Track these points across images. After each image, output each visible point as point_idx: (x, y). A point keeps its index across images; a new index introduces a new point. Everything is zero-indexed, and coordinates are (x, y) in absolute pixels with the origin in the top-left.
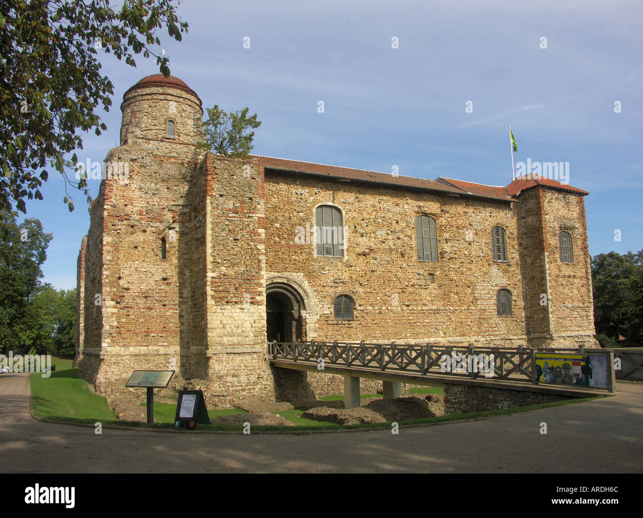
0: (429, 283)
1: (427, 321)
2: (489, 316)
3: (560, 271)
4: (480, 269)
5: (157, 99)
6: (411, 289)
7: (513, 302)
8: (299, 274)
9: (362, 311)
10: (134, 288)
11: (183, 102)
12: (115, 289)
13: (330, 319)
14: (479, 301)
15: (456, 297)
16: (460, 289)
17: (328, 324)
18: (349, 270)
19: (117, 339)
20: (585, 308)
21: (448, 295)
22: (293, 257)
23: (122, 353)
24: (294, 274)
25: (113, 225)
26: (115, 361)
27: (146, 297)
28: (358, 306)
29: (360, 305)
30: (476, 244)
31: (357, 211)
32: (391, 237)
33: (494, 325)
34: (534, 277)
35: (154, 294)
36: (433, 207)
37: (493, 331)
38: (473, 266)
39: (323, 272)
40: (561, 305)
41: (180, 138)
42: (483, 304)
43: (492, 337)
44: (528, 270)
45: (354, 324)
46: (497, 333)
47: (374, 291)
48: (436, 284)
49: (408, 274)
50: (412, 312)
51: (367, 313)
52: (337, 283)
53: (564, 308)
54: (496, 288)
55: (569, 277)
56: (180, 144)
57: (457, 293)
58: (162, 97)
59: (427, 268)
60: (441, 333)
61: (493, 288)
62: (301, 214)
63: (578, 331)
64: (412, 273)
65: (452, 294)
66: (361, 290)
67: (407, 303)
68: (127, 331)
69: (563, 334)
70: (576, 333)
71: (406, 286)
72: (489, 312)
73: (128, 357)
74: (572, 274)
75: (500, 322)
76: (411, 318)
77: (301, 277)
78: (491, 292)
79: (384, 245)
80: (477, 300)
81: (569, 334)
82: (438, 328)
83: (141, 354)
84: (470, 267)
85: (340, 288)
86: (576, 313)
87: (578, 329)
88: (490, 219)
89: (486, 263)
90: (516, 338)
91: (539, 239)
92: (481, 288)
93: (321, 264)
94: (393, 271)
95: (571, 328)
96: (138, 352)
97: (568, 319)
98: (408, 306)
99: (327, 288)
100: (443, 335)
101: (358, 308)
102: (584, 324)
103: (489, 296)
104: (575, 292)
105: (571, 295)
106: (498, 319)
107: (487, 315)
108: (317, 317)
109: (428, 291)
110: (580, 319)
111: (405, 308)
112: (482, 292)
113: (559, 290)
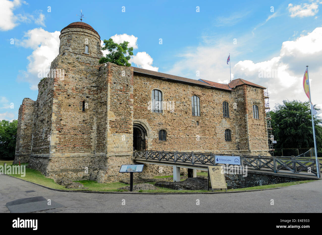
0: (197, 125)
2: (222, 141)
3: (253, 122)
4: (218, 120)
5: (80, 34)
6: (189, 128)
7: (232, 135)
8: (145, 120)
9: (170, 137)
10: (68, 125)
11: (93, 37)
12: (59, 125)
13: (157, 140)
15: (208, 132)
16: (210, 129)
17: (156, 143)
18: (165, 119)
19: (59, 150)
20: (264, 139)
21: (204, 131)
22: (143, 112)
23: (61, 156)
24: (143, 120)
25: (58, 94)
26: (57, 160)
27: (74, 129)
28: (168, 135)
29: (169, 135)
30: (216, 109)
31: (168, 92)
32: (181, 105)
33: (224, 145)
34: (241, 125)
35: (78, 128)
36: (198, 91)
37: (223, 148)
38: (215, 119)
39: (154, 119)
40: (254, 137)
41: (91, 54)
42: (219, 136)
43: (223, 151)
44: (238, 121)
45: (167, 143)
46: (225, 149)
47: (174, 128)
48: (200, 126)
49: (188, 121)
50: (190, 138)
51: (172, 138)
52: (160, 124)
53: (255, 139)
54: (224, 129)
56: (92, 57)
57: (208, 130)
58: (83, 33)
59: (196, 119)
60: (202, 148)
62: (146, 93)
64: (190, 121)
65: (206, 131)
66: (169, 128)
67: (188, 134)
68: (64, 145)
69: (255, 150)
70: (260, 150)
71: (188, 126)
73: (64, 158)
74: (259, 124)
75: (226, 144)
76: (189, 141)
77: (146, 121)
79: (179, 108)
80: (217, 134)
81: (258, 150)
82: (201, 146)
83: (71, 157)
84: (214, 119)
85: (161, 127)
86: (261, 141)
87: (262, 148)
88: (222, 98)
89: (220, 118)
90: (233, 151)
91: (244, 108)
92: (218, 128)
93: (154, 116)
94: (182, 120)
95: (258, 148)
96: (69, 156)
97: (257, 144)
99: (156, 126)
102: (265, 146)
103: (222, 132)
104: (260, 132)
105: (258, 133)
106: (225, 142)
107: (221, 141)
108: (152, 140)
109: (196, 129)
110: (262, 144)
111: (187, 136)
112: (219, 130)
113: (253, 131)
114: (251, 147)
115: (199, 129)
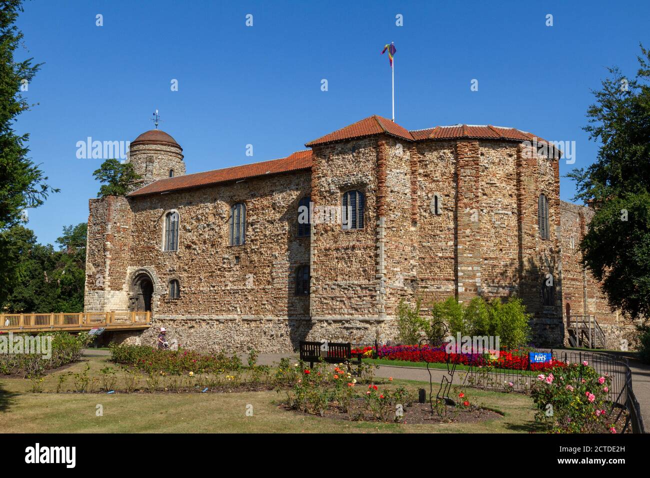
2: (284, 296)
6: (218, 272)
8: (152, 266)
9: (184, 292)
13: (166, 299)
14: (275, 280)
15: (254, 276)
17: (165, 302)
18: (180, 260)
20: (367, 286)
21: (248, 275)
24: (149, 266)
28: (182, 287)
29: (184, 287)
32: (207, 228)
37: (287, 311)
38: (274, 245)
40: (330, 283)
42: (279, 283)
43: (286, 317)
45: (179, 302)
46: (292, 313)
47: (193, 276)
49: (216, 259)
51: (186, 294)
53: (333, 287)
54: (294, 265)
57: (256, 273)
60: (238, 310)
61: (291, 266)
63: (352, 314)
64: (220, 257)
65: (252, 274)
66: (185, 275)
67: (213, 285)
69: (328, 317)
70: (347, 317)
71: (215, 269)
72: (284, 291)
75: (296, 301)
77: (153, 268)
78: (290, 270)
80: (273, 279)
81: (338, 317)
82: (235, 306)
84: (271, 246)
85: (173, 275)
87: (353, 312)
89: (286, 241)
92: (279, 266)
95: (341, 311)
97: (339, 299)
98: (214, 287)
99: (167, 275)
100: (240, 313)
101: (183, 289)
103: (287, 274)
104: (355, 266)
105: (348, 269)
106: (294, 298)
107: (283, 294)
108: (159, 297)
109: (232, 273)
110: (358, 299)
111: (212, 289)
112: (281, 271)
113: (329, 265)
114: (314, 308)
115: (237, 273)
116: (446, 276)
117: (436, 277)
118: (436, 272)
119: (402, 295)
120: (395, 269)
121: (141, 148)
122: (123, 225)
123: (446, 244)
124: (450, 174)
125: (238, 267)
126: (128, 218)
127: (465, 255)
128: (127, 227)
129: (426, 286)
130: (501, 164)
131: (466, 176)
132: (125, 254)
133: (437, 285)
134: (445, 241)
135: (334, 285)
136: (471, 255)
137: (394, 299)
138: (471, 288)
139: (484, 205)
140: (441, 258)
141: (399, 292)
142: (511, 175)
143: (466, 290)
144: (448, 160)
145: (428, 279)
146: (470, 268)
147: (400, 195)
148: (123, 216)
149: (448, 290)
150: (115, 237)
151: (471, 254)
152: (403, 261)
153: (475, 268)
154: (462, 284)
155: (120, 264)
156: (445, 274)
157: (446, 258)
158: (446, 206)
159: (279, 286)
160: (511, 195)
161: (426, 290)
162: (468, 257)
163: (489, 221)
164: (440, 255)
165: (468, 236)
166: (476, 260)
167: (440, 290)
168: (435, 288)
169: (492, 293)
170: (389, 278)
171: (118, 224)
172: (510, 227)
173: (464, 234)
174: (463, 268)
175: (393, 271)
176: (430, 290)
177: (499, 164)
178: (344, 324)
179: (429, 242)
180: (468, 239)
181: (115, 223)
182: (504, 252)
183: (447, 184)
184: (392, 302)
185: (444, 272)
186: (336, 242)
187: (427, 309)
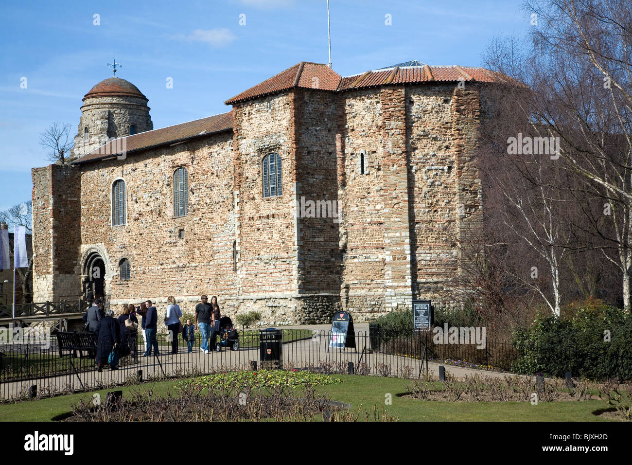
0: (177, 240)
1: (174, 279)
2: (225, 272)
6: (164, 248)
8: (102, 243)
9: (135, 271)
13: (118, 280)
14: (217, 255)
16: (201, 243)
17: (117, 284)
20: (285, 260)
21: (192, 251)
24: (100, 244)
28: (132, 267)
29: (134, 267)
30: (217, 188)
32: (152, 198)
33: (229, 283)
36: (183, 157)
38: (214, 215)
39: (115, 240)
42: (220, 258)
43: (228, 297)
45: (130, 284)
46: (233, 292)
47: (142, 253)
48: (184, 240)
49: (163, 233)
50: (164, 270)
52: (121, 248)
53: (257, 262)
54: (233, 238)
55: (268, 217)
57: (199, 248)
59: (177, 225)
60: (185, 291)
61: (230, 238)
62: (104, 193)
63: (273, 291)
64: (166, 231)
65: (196, 249)
66: (135, 252)
67: (160, 262)
69: (253, 296)
70: (267, 295)
71: (162, 245)
72: (225, 267)
76: (163, 276)
77: (103, 246)
78: (229, 243)
79: (148, 207)
80: (215, 253)
82: (181, 286)
84: (212, 216)
85: (124, 253)
86: (273, 267)
87: (274, 289)
89: (225, 210)
92: (220, 239)
93: (115, 233)
94: (154, 232)
95: (264, 288)
97: (262, 275)
98: (162, 265)
99: (118, 253)
100: (186, 294)
101: (133, 269)
102: (283, 282)
103: (226, 248)
104: (276, 236)
105: (270, 241)
108: (111, 279)
109: (177, 248)
111: (159, 267)
112: (220, 244)
113: (253, 238)
115: (182, 248)
116: (375, 244)
117: (365, 245)
118: (365, 240)
119: (327, 268)
120: (316, 240)
121: (94, 102)
122: (71, 197)
123: (375, 207)
124: (377, 127)
125: (183, 241)
126: (76, 188)
127: (392, 220)
128: (76, 199)
129: (355, 256)
130: (434, 112)
131: (392, 129)
132: (76, 231)
133: (365, 255)
134: (373, 205)
135: (258, 259)
136: (398, 219)
137: (315, 273)
138: (400, 257)
139: (415, 161)
140: (369, 223)
141: (323, 264)
142: (447, 123)
143: (394, 259)
144: (374, 112)
145: (357, 248)
146: (398, 234)
147: (321, 155)
148: (70, 187)
149: (377, 260)
150: (60, 211)
151: (398, 217)
152: (328, 230)
153: (403, 234)
154: (389, 253)
155: (69, 243)
156: (374, 241)
157: (375, 224)
158: (372, 165)
159: (220, 262)
160: (447, 147)
161: (356, 260)
162: (395, 222)
163: (420, 179)
164: (369, 220)
165: (396, 198)
166: (404, 225)
167: (369, 260)
168: (364, 258)
169: (426, 261)
170: (309, 250)
171: (64, 197)
172: (446, 184)
173: (390, 196)
174: (390, 235)
175: (313, 241)
176: (360, 260)
177: (431, 112)
178: (267, 302)
179: (357, 206)
180: (395, 201)
181: (60, 196)
182: (439, 213)
183: (374, 139)
184: (314, 276)
185: (373, 240)
186: (258, 211)
187: (356, 282)
